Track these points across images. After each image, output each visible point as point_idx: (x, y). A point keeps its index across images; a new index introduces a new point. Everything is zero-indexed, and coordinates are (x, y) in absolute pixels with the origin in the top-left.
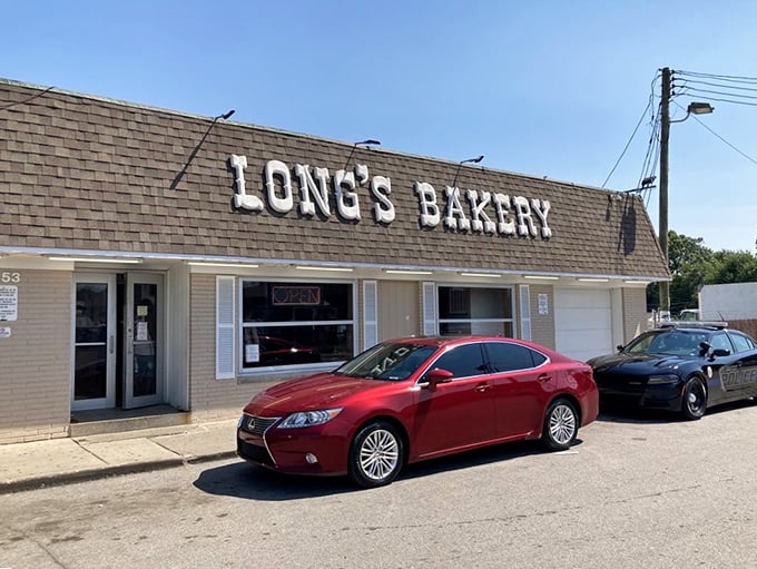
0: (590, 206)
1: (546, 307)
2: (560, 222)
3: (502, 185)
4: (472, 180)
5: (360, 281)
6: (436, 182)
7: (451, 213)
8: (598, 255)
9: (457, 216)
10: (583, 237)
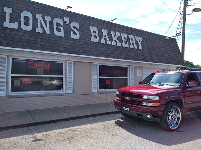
0: (158, 41)
1: (140, 74)
2: (146, 45)
3: (125, 31)
4: (113, 28)
5: (66, 61)
6: (99, 27)
7: (103, 38)
8: (159, 57)
9: (106, 39)
10: (154, 51)
